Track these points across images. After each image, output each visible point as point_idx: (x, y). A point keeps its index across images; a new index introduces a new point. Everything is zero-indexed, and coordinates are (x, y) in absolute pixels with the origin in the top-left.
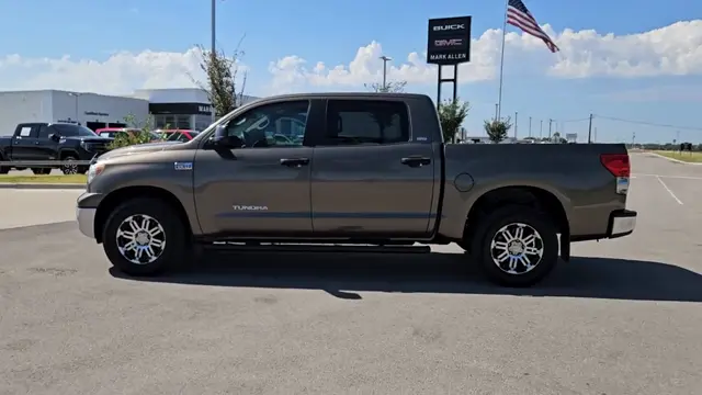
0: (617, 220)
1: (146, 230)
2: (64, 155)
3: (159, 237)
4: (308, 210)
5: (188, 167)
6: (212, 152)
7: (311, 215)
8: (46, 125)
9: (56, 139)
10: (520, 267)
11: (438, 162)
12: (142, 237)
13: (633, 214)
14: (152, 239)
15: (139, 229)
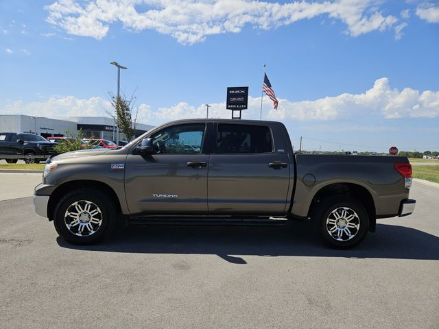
0: (405, 205)
1: (88, 211)
2: (26, 152)
3: (98, 216)
4: (205, 198)
5: (121, 167)
6: (139, 157)
7: (207, 201)
8: (15, 134)
9: (21, 142)
10: (345, 236)
11: (292, 166)
12: (85, 217)
13: (413, 202)
14: (92, 218)
15: (82, 211)
